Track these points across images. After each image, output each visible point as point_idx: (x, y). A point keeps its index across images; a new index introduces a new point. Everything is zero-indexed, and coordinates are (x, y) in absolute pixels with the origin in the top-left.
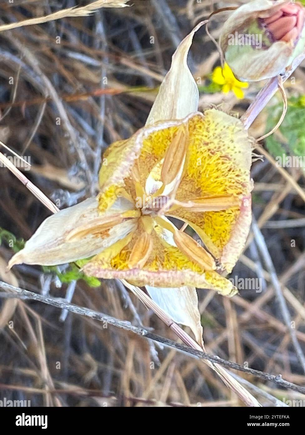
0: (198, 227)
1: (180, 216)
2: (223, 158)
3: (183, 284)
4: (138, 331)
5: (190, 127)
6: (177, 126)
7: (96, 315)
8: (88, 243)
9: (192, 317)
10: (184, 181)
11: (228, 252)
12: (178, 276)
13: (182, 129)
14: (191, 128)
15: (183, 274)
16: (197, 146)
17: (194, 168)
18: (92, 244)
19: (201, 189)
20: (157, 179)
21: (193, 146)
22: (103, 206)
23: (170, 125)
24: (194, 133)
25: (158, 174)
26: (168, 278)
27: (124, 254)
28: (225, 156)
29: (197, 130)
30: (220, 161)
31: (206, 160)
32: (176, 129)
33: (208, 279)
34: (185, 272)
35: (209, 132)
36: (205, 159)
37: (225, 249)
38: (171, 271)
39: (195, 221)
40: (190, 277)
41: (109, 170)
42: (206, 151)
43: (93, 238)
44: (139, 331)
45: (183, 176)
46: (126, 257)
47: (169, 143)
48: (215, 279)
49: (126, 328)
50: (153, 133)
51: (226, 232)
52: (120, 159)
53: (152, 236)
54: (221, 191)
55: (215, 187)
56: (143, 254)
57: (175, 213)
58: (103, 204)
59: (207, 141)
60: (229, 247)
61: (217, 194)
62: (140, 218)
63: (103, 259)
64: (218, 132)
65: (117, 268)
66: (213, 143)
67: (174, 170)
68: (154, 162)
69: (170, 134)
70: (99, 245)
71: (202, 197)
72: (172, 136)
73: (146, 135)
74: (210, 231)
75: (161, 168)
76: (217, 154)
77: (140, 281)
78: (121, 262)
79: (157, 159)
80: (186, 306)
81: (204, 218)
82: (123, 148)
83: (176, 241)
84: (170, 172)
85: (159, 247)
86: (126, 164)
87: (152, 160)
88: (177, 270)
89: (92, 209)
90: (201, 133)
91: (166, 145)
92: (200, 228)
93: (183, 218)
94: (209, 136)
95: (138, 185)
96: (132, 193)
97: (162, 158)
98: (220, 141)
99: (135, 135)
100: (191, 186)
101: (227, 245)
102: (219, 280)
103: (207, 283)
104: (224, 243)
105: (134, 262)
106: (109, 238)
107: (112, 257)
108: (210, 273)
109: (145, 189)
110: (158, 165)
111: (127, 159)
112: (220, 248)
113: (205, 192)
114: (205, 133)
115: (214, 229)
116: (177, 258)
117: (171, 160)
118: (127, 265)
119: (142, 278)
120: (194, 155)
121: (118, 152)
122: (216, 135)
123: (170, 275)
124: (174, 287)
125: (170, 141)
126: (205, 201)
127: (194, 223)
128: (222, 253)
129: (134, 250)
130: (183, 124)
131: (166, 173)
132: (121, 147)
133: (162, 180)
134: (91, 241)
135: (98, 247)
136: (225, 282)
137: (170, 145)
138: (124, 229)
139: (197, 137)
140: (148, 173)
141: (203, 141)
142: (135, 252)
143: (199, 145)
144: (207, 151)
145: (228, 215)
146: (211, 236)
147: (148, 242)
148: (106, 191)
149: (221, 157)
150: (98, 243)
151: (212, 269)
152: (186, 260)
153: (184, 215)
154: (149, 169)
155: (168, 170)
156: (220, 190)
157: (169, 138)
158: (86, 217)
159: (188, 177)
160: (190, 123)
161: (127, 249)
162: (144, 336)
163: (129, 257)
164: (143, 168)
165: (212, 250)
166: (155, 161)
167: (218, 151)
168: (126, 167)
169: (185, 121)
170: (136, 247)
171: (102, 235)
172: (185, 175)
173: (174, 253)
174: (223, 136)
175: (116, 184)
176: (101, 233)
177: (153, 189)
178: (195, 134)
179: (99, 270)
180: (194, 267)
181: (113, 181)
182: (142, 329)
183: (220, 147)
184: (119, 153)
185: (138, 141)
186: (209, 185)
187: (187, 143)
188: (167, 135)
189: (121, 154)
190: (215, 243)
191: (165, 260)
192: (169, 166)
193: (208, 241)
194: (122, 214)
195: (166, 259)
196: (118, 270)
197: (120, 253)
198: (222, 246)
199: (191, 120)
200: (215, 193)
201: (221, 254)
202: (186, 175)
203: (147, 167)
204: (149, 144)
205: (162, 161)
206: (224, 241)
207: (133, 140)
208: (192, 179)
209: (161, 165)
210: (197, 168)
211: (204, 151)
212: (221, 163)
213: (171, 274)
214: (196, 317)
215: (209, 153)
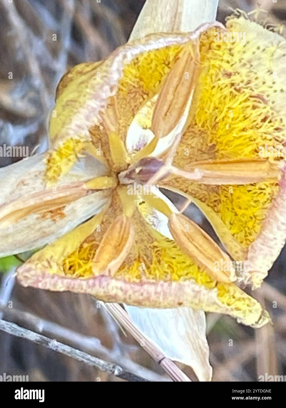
0: (209, 209)
1: (181, 190)
2: (254, 99)
3: (180, 304)
4: (108, 368)
5: (202, 45)
6: (182, 44)
7: (41, 338)
8: (29, 227)
9: (195, 350)
10: (189, 132)
11: (257, 253)
12: (173, 291)
13: (190, 48)
14: (204, 48)
15: (181, 288)
16: (214, 77)
17: (206, 113)
18: (35, 230)
19: (217, 147)
20: (146, 126)
21: (206, 76)
22: (55, 171)
23: (169, 42)
24: (209, 55)
25: (149, 118)
26: (156, 293)
27: (86, 249)
28: (258, 96)
29: (213, 52)
30: (250, 103)
31: (227, 100)
32: (179, 49)
33: (222, 296)
34: (184, 285)
35: (233, 56)
36: (225, 98)
37: (252, 247)
38: (162, 282)
39: (206, 199)
40: (192, 294)
41: (66, 113)
42: (226, 86)
43: (38, 219)
44: (110, 367)
45: (188, 125)
46: (90, 254)
47: (167, 70)
48: (234, 297)
49: (88, 361)
50: (142, 54)
51: (254, 219)
52: (85, 96)
53: (135, 219)
54: (250, 152)
55: (240, 145)
56: (118, 249)
57: (173, 184)
58: (55, 168)
59: (230, 70)
60: (259, 245)
61: (242, 157)
62: (115, 189)
63: (52, 257)
64: (247, 56)
65: (74, 273)
66: (239, 73)
67: (175, 114)
68: (141, 100)
69: (169, 57)
70: (47, 230)
71: (218, 160)
72: (171, 59)
73: (129, 58)
74: (229, 216)
75: (153, 108)
76: (244, 92)
77: (110, 296)
78: (81, 262)
79: (147, 95)
80: (187, 332)
81: (220, 194)
82: (90, 78)
83: (172, 231)
84: (167, 117)
85: (145, 238)
86: (94, 104)
87: (138, 96)
88: (171, 280)
89: (38, 173)
90: (220, 56)
91: (162, 73)
92: (213, 211)
93: (186, 192)
94: (233, 63)
95: (113, 137)
96: (104, 147)
97: (154, 94)
98: (251, 72)
99: (111, 57)
100: (201, 140)
101: (256, 242)
102: (239, 299)
103: (220, 303)
104: (250, 238)
105: (102, 263)
106: (63, 220)
107: (66, 254)
108: (226, 287)
109: (125, 142)
110: (149, 103)
111: (96, 97)
112: (244, 246)
113: (223, 152)
114: (226, 57)
115: (236, 215)
116: (174, 258)
117: (170, 97)
118: (91, 268)
119: (113, 292)
120: (207, 91)
121: (82, 83)
122: (243, 61)
123: (159, 289)
124: (165, 307)
125: (169, 68)
126: (223, 167)
127: (204, 202)
128: (247, 256)
129: (104, 243)
130: (190, 40)
131: (161, 118)
132: (88, 75)
133: (154, 129)
134: (34, 224)
135: (45, 235)
136: (251, 303)
137: (168, 74)
138: (90, 206)
139: (212, 62)
140: (132, 117)
141: (222, 70)
142: (105, 245)
143: (217, 75)
144: (229, 86)
145: (259, 191)
146: (231, 224)
147: (127, 230)
148: (59, 147)
149: (251, 96)
150: (45, 227)
151: (229, 280)
152: (188, 262)
153: (187, 187)
154: (133, 110)
155: (163, 114)
156: (248, 150)
157: (167, 63)
158: (27, 184)
159: (196, 127)
160: (203, 39)
161: (92, 241)
162: (117, 376)
163: (94, 254)
164: (124, 108)
165: (231, 248)
166: (144, 99)
167: (247, 88)
168: (94, 109)
169: (195, 36)
170: (107, 237)
171: (52, 214)
172: (192, 122)
173: (169, 249)
174: (255, 63)
175: (76, 138)
176: (51, 212)
177: (139, 142)
178: (211, 58)
179: (44, 276)
180: (199, 274)
181: (71, 132)
182: (114, 364)
183: (249, 82)
184: (83, 86)
185: (115, 66)
186: (229, 141)
187: (196, 73)
188: (165, 59)
189: (87, 87)
190: (235, 235)
191: (153, 262)
192: (166, 108)
193: (225, 233)
194: (86, 182)
195: (155, 259)
196: (74, 276)
197: (81, 247)
198: (248, 242)
199: (205, 34)
200: (239, 154)
201: (245, 257)
202: (194, 123)
203: (131, 106)
204: (134, 71)
205: (156, 98)
206: (250, 234)
207: (107, 66)
208: (202, 129)
209: (154, 103)
210: (211, 114)
211: (224, 86)
212: (251, 107)
213: (162, 287)
214: (202, 350)
215: (232, 89)
